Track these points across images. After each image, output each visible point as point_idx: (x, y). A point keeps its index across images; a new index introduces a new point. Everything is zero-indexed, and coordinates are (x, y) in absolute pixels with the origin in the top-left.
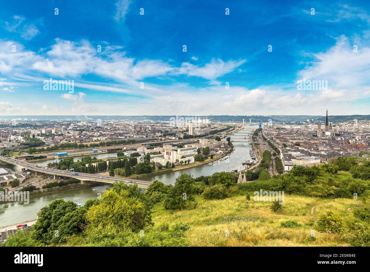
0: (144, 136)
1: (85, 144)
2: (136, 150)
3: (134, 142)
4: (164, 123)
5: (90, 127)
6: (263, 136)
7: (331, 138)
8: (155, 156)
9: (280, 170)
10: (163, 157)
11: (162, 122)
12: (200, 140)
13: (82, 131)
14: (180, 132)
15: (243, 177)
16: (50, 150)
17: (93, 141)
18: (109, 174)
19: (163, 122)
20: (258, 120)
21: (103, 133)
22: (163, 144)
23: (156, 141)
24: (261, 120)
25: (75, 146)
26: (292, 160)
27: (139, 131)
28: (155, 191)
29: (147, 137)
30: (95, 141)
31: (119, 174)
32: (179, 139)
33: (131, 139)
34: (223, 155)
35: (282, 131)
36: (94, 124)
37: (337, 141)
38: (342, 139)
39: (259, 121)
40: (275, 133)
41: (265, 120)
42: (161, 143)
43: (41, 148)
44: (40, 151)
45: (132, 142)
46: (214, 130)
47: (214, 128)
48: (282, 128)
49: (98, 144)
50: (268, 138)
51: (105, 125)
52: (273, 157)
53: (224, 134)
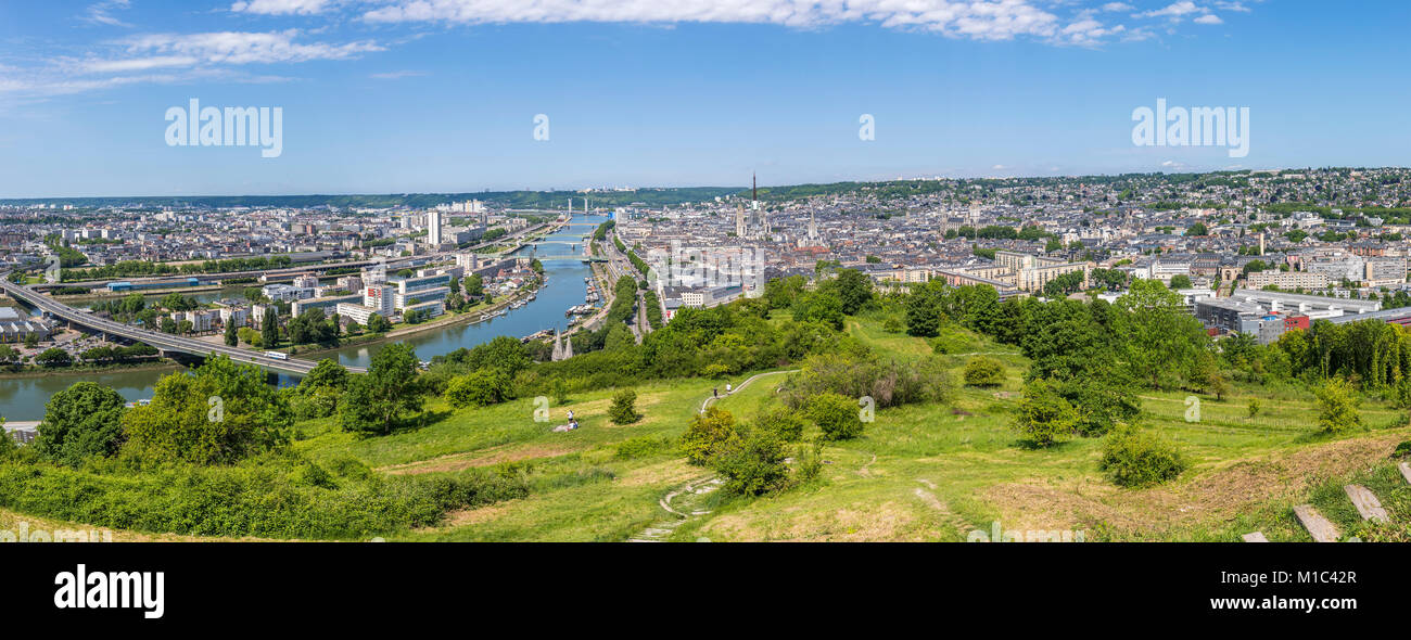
0: (314, 249)
1: (171, 264)
2: (291, 283)
3: (287, 263)
4: (366, 215)
5: (183, 223)
6: (616, 240)
7: (764, 238)
8: (340, 298)
9: (656, 320)
10: (359, 301)
11: (360, 211)
12: (458, 256)
13: (164, 233)
14: (406, 235)
15: (564, 346)
16: (98, 275)
17: (189, 259)
18: (223, 340)
19: (363, 211)
20: (605, 200)
21: (212, 239)
22: (363, 269)
23: (343, 260)
24: (613, 202)
25: (147, 270)
26: (683, 294)
27: (300, 235)
28: (322, 385)
29: (319, 250)
30: (194, 258)
31: (249, 342)
32: (402, 255)
33: (282, 255)
34: (517, 293)
35: (660, 227)
36: (191, 217)
37: (776, 244)
38: (784, 238)
39: (608, 204)
40: (644, 231)
41: (622, 199)
42: (357, 266)
43: (79, 270)
44: (79, 276)
45: (284, 263)
46: (493, 228)
47: (495, 224)
48: (662, 220)
49: (199, 266)
50: (629, 245)
51: (217, 220)
52: (640, 292)
53: (520, 241)
